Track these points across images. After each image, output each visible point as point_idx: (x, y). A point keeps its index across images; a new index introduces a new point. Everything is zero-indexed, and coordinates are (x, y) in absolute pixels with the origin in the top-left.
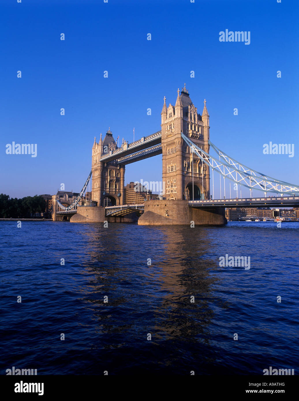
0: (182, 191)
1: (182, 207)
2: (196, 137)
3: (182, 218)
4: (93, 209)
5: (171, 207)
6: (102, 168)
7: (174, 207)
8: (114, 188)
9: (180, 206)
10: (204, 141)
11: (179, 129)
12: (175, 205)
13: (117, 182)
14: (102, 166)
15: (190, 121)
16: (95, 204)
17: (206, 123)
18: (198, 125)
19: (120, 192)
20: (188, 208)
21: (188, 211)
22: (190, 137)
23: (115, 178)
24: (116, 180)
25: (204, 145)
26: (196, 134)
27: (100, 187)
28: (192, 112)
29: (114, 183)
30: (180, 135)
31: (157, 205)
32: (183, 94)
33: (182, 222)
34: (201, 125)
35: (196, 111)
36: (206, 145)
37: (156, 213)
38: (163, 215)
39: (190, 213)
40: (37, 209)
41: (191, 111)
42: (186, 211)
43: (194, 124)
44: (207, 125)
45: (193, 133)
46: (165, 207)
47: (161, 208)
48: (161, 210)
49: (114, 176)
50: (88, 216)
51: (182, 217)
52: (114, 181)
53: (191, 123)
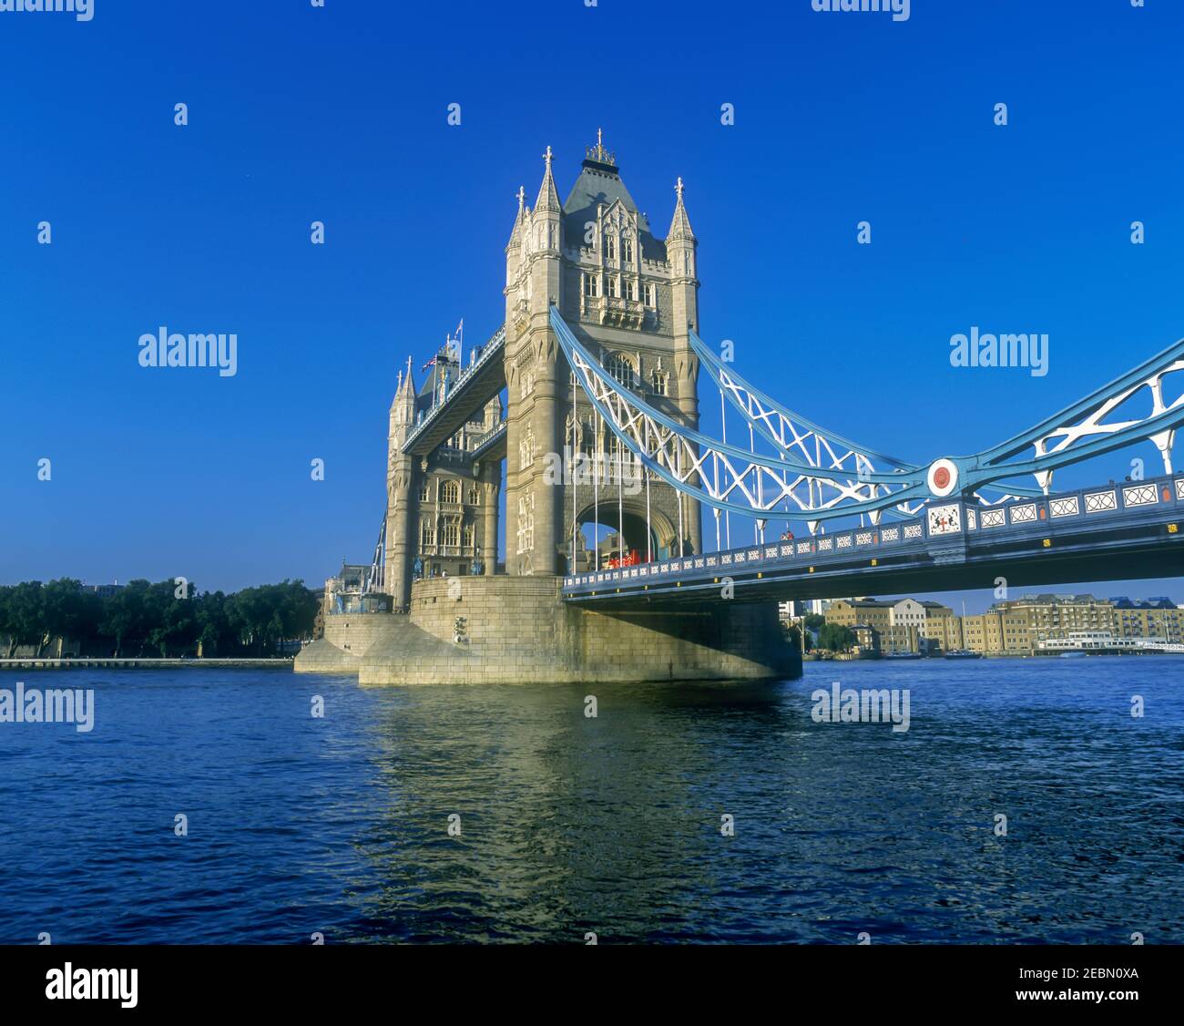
0: (552, 539)
1: (530, 604)
2: (626, 322)
3: (526, 651)
4: (369, 622)
5: (480, 604)
6: (409, 474)
7: (489, 605)
8: (458, 544)
9: (520, 598)
10: (673, 338)
11: (543, 296)
12: (498, 598)
13: (470, 524)
14: (410, 468)
15: (600, 263)
16: (383, 605)
17: (681, 265)
18: (641, 276)
19: (483, 558)
20: (558, 608)
21: (561, 622)
22: (601, 323)
23: (460, 510)
24: (464, 516)
25: (673, 352)
26: (627, 312)
27: (404, 542)
28: (611, 228)
29: (459, 528)
30: (545, 317)
31: (431, 600)
32: (589, 169)
33: (530, 668)
34: (658, 274)
35: (630, 223)
36: (680, 350)
37: (428, 631)
38: (448, 641)
39: (573, 628)
40: (268, 627)
41: (608, 225)
42: (550, 621)
43: (619, 275)
44: (682, 274)
45: (609, 309)
46: (458, 605)
47: (443, 612)
48: (441, 617)
49: (459, 501)
50: (349, 647)
51: (528, 646)
52: (458, 519)
53: (606, 269)
